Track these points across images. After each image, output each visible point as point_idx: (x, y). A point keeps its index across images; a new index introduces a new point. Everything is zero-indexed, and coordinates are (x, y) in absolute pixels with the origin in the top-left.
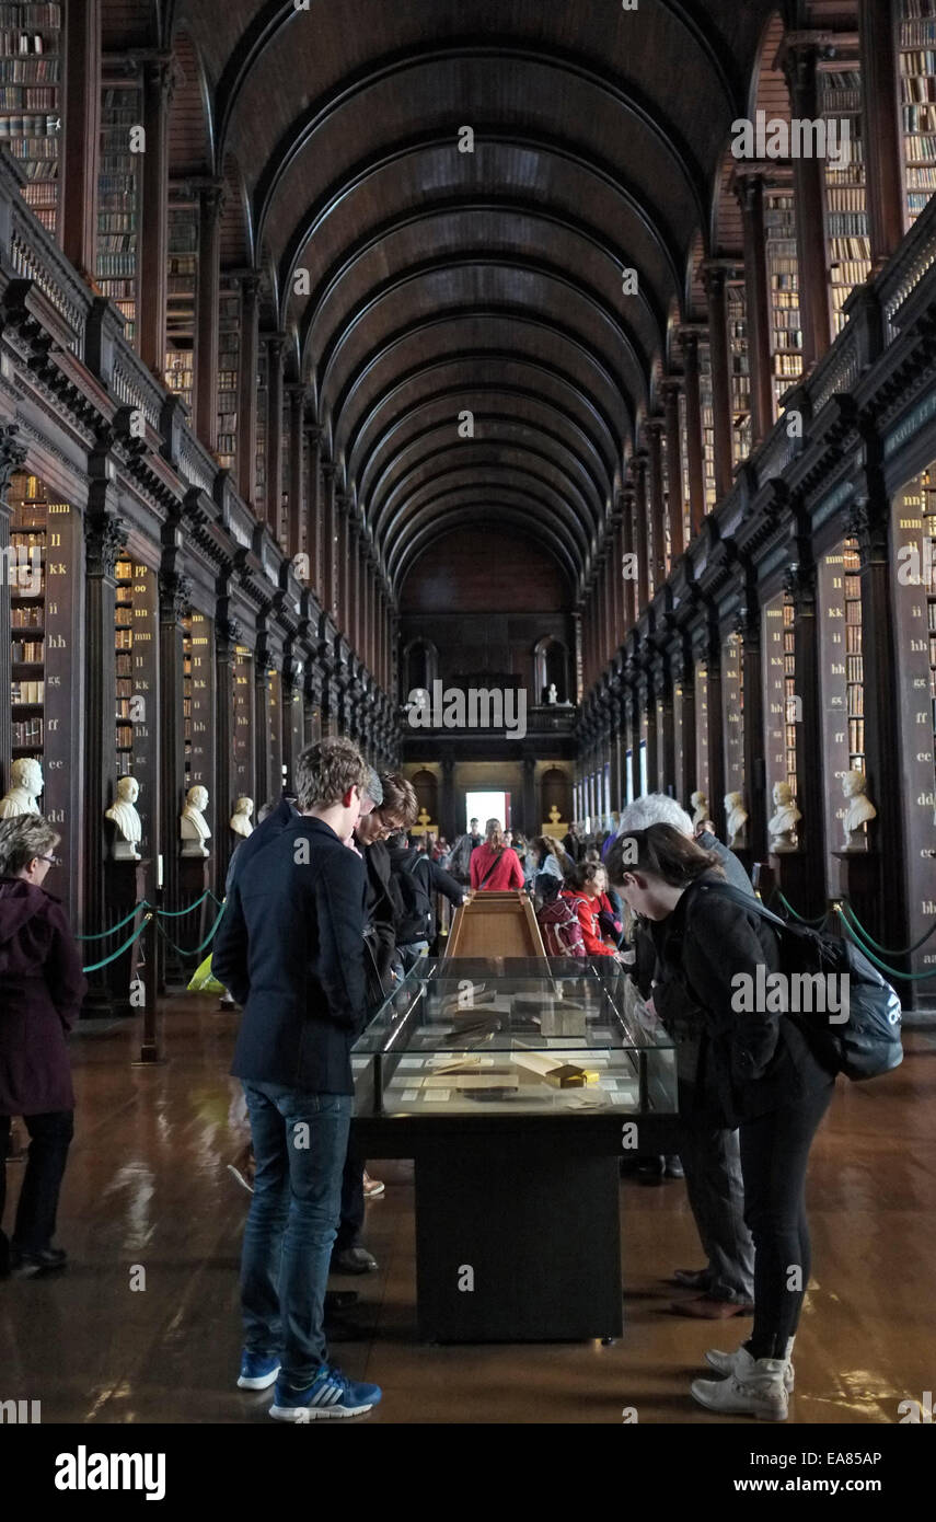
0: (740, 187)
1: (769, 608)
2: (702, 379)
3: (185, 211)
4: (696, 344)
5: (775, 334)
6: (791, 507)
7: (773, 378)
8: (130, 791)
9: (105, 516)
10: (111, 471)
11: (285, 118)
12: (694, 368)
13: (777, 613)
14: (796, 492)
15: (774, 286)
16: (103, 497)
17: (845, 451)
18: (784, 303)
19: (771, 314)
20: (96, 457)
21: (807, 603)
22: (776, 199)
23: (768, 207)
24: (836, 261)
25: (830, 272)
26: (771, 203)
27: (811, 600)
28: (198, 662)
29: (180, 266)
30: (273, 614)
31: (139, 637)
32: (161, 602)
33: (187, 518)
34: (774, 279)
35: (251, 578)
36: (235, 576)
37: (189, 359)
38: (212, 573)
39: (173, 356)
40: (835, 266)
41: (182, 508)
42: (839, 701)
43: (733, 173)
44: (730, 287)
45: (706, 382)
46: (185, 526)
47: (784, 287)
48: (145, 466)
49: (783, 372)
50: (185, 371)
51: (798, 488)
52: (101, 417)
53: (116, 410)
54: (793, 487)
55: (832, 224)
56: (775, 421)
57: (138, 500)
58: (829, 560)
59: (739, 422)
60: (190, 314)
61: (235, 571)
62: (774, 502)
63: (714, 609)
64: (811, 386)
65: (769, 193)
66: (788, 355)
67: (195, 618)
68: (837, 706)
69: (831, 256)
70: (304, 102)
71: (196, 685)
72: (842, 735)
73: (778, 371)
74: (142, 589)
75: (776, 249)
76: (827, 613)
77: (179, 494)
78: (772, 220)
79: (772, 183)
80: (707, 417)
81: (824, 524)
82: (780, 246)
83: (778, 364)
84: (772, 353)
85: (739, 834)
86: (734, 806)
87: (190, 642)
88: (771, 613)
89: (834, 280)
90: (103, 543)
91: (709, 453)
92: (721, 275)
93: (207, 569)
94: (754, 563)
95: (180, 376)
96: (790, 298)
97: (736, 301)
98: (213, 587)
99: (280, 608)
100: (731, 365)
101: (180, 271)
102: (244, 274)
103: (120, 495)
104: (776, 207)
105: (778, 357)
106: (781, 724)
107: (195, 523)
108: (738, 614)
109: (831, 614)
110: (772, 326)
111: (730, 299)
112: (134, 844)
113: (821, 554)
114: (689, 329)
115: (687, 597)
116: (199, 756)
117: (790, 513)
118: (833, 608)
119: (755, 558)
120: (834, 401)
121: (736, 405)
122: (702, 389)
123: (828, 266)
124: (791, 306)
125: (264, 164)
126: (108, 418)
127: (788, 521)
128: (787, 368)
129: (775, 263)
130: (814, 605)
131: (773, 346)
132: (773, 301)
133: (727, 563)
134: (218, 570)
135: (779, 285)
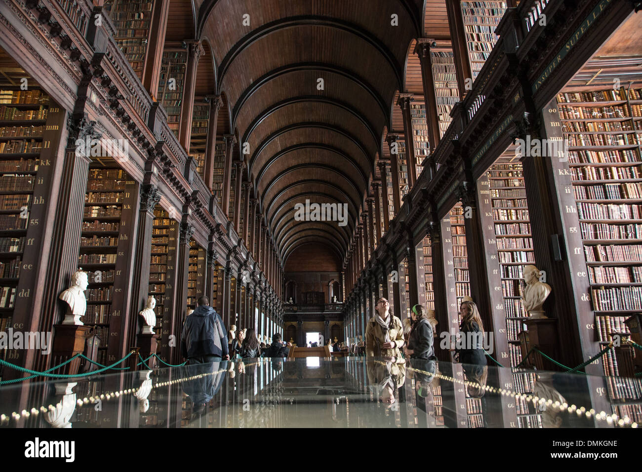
0: (402, 102)
1: (418, 248)
2: (387, 178)
3: (205, 107)
4: (385, 167)
5: (416, 150)
6: (429, 200)
7: (416, 165)
8: (151, 304)
9: (150, 186)
10: (155, 170)
11: (244, 86)
12: (384, 175)
13: (421, 249)
14: (431, 194)
15: (415, 134)
16: (150, 179)
17: (455, 167)
18: (419, 139)
19: (414, 143)
20: (148, 164)
21: (436, 237)
24: (441, 113)
25: (439, 118)
26: (413, 107)
27: (438, 236)
28: (200, 266)
30: (233, 254)
31: (171, 248)
32: (181, 235)
33: (193, 203)
34: (415, 132)
35: (222, 237)
36: (216, 235)
37: (203, 156)
38: (207, 232)
40: (441, 115)
41: (191, 198)
42: (451, 275)
43: (399, 97)
45: (389, 179)
46: (192, 207)
47: (419, 135)
48: (172, 174)
50: (202, 160)
51: (432, 192)
52: (149, 143)
53: (156, 142)
54: (430, 192)
56: (417, 178)
57: (171, 190)
58: (445, 220)
59: (401, 188)
60: (204, 140)
61: (216, 233)
62: (423, 199)
63: (395, 253)
65: (412, 103)
66: (421, 157)
67: (200, 250)
68: (451, 278)
69: (439, 112)
70: (251, 81)
71: (199, 275)
72: (453, 289)
73: (418, 163)
74: (173, 229)
75: (415, 122)
76: (445, 241)
77: (190, 191)
78: (413, 112)
79: (413, 100)
80: (390, 190)
81: (441, 207)
82: (417, 121)
83: (417, 160)
84: (415, 156)
87: (197, 259)
88: (419, 250)
89: (441, 120)
90: (148, 197)
91: (391, 203)
92: (394, 138)
93: (205, 230)
94: (412, 231)
96: (421, 138)
98: (207, 238)
99: (236, 253)
100: (399, 168)
102: (228, 136)
103: (159, 181)
104: (415, 108)
105: (417, 158)
106: (424, 291)
108: (406, 251)
109: (447, 241)
110: (415, 147)
112: (152, 327)
113: (442, 218)
114: (382, 161)
117: (429, 203)
118: (447, 239)
119: (412, 229)
121: (401, 182)
122: (387, 181)
123: (438, 115)
124: (421, 141)
125: (236, 101)
126: (153, 145)
127: (428, 207)
129: (415, 126)
130: (440, 238)
131: (415, 154)
132: (414, 139)
133: (401, 232)
134: (209, 231)
135: (417, 133)
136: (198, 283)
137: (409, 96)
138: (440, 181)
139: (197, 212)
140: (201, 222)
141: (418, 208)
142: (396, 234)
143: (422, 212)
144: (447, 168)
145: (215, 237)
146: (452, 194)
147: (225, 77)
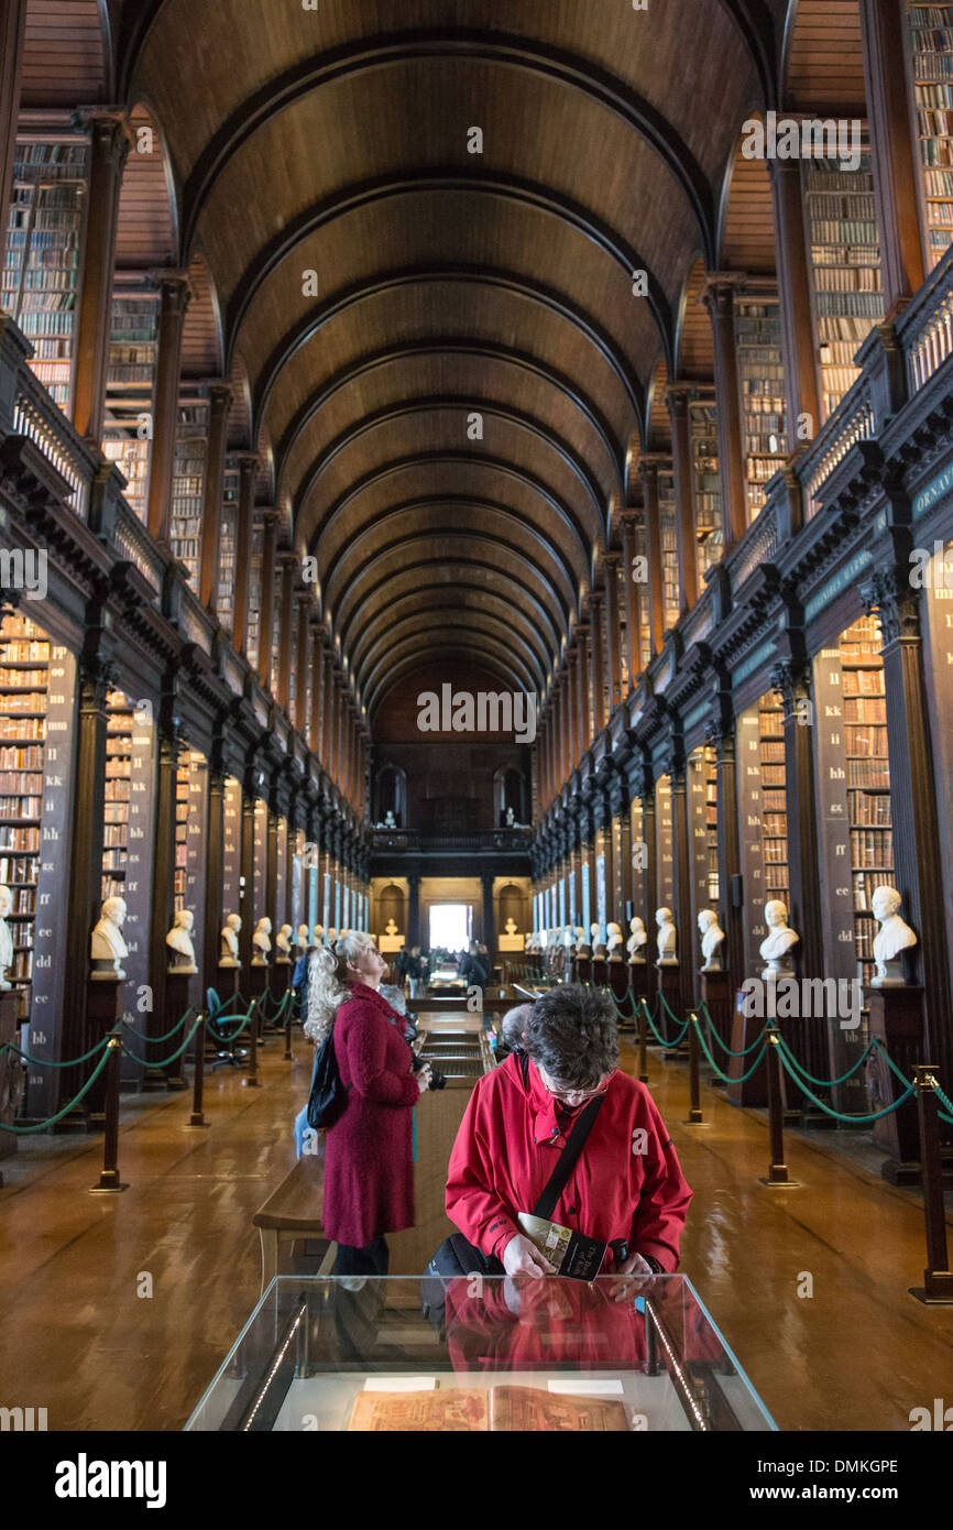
0: (711, 297)
1: (744, 716)
2: (661, 505)
3: (147, 302)
4: (655, 472)
5: (747, 439)
6: (782, 596)
7: (746, 482)
11: (260, 236)
12: (653, 495)
13: (753, 721)
14: (790, 578)
15: (746, 391)
17: (862, 516)
18: (756, 407)
19: (743, 418)
21: (801, 701)
22: (747, 308)
23: (739, 315)
24: (825, 341)
25: (819, 353)
26: (742, 310)
27: (805, 697)
28: (138, 763)
29: (139, 355)
30: (231, 721)
31: (53, 727)
32: (80, 687)
33: (116, 596)
34: (746, 385)
35: (201, 677)
36: (182, 673)
37: (140, 448)
38: (155, 668)
39: (127, 445)
40: (825, 346)
41: (109, 583)
42: (839, 808)
44: (694, 408)
45: (666, 508)
46: (114, 606)
47: (756, 393)
49: (756, 476)
50: (140, 460)
51: (793, 573)
54: (786, 574)
55: (820, 304)
56: (748, 525)
58: (825, 654)
59: (701, 540)
60: (147, 403)
61: (183, 668)
62: (763, 591)
63: (679, 722)
64: (803, 470)
65: (740, 301)
66: (761, 459)
67: (138, 717)
68: (837, 815)
69: (819, 337)
70: (280, 222)
71: (135, 787)
72: (843, 847)
73: (751, 474)
74: (58, 673)
75: (747, 355)
76: (824, 711)
77: (104, 565)
78: (743, 327)
79: (745, 291)
80: (669, 540)
81: (817, 617)
82: (752, 353)
83: (751, 467)
84: (744, 456)
85: (715, 955)
86: (709, 924)
87: (131, 742)
88: (748, 722)
89: (824, 361)
91: (671, 575)
92: (684, 399)
93: (150, 663)
94: (729, 668)
95: (133, 466)
96: (762, 403)
97: (699, 421)
98: (157, 683)
99: (240, 717)
100: (696, 481)
101: (138, 361)
102: (212, 382)
104: (748, 314)
105: (751, 460)
106: (758, 838)
107: (128, 604)
108: (711, 722)
109: (828, 711)
110: (744, 429)
111: (693, 418)
113: (816, 648)
114: (649, 460)
115: (650, 711)
116: (135, 864)
117: (781, 602)
118: (831, 706)
119: (730, 663)
120: (857, 449)
121: (700, 521)
122: (664, 515)
123: (817, 346)
124: (763, 411)
125: (238, 279)
127: (778, 613)
128: (760, 472)
129: (746, 368)
130: (809, 703)
131: (745, 450)
132: (744, 405)
133: (699, 669)
134: (162, 665)
135: (751, 390)
136: (135, 809)
137: (732, 278)
138: (816, 546)
139: (131, 618)
140: (140, 645)
141: (751, 611)
142: (683, 674)
143: (760, 622)
144: (839, 514)
145: (182, 681)
146: (850, 587)
147: (204, 214)
